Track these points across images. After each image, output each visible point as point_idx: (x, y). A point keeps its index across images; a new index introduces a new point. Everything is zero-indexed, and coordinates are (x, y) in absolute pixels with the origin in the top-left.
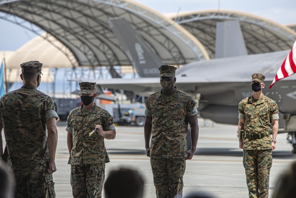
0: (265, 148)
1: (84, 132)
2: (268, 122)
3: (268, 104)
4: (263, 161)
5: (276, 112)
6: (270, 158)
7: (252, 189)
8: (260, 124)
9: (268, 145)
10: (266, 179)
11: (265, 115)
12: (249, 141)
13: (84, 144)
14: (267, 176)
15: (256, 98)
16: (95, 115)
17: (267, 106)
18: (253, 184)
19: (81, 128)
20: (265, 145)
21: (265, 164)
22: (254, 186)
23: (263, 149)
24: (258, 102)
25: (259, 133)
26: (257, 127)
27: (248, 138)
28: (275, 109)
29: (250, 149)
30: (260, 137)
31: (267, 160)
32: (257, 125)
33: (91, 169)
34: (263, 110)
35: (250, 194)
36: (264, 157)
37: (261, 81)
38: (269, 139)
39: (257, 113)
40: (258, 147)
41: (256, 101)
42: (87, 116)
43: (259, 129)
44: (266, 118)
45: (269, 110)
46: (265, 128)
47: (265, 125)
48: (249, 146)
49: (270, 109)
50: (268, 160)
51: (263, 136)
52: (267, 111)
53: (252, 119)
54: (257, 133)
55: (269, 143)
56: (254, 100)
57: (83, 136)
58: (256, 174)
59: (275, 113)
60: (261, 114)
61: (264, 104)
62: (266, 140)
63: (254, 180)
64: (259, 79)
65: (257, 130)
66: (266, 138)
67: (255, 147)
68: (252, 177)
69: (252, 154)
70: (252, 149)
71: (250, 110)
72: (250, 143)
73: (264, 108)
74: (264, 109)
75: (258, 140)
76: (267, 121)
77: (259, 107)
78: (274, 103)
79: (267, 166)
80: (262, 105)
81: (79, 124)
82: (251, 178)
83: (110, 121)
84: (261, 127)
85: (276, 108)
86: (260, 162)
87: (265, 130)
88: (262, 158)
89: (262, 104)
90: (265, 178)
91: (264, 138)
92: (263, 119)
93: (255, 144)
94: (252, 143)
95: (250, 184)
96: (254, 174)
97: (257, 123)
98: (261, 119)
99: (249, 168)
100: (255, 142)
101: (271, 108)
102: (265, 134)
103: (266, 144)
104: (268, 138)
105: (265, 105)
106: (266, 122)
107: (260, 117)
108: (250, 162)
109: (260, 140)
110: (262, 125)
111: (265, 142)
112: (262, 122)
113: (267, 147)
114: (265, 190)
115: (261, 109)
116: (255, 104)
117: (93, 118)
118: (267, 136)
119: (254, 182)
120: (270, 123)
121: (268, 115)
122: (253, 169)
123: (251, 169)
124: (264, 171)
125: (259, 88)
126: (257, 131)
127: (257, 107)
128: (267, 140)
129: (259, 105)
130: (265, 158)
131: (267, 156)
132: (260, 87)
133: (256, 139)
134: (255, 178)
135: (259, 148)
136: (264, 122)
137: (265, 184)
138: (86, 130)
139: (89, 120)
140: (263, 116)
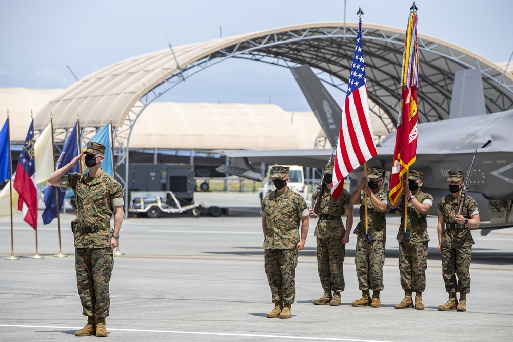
0: (99, 246)
1: (275, 217)
2: (106, 209)
3: (106, 184)
4: (98, 264)
5: (118, 195)
6: (107, 260)
7: (85, 302)
8: (94, 213)
9: (105, 242)
10: (101, 290)
11: (101, 199)
12: (80, 236)
13: (275, 229)
14: (102, 285)
15: (92, 176)
16: (286, 200)
17: (104, 186)
18: (87, 295)
19: (273, 213)
20: (99, 242)
21: (100, 269)
22: (89, 298)
23: (96, 247)
24: (94, 182)
25: (92, 224)
26: (90, 216)
27: (80, 232)
28: (115, 191)
29: (80, 247)
30: (94, 230)
31: (102, 263)
32: (90, 214)
33: (284, 253)
34: (98, 192)
35: (84, 309)
36: (99, 258)
37: (96, 153)
38: (106, 234)
39: (90, 196)
40: (91, 244)
41: (91, 179)
42: (279, 201)
43: (92, 220)
44: (103, 204)
45: (106, 193)
46: (101, 217)
47: (101, 214)
48: (80, 242)
49: (109, 191)
50: (104, 263)
51: (97, 229)
52: (104, 193)
53: (85, 205)
54: (89, 224)
55: (106, 238)
56: (89, 178)
57: (274, 221)
58: (91, 282)
59: (117, 198)
60: (94, 198)
61: (100, 184)
62: (101, 235)
63: (88, 290)
64: (93, 149)
65: (89, 220)
66: (101, 232)
67: (86, 245)
68: (86, 286)
69: (85, 254)
70: (83, 247)
71: (84, 191)
72: (81, 237)
73: (100, 189)
74: (100, 191)
75: (90, 234)
76: (104, 208)
77: (94, 189)
78: (115, 183)
79: (103, 271)
80: (98, 186)
81: (272, 208)
82: (84, 288)
83: (303, 206)
84: (95, 216)
85: (117, 190)
86: (94, 265)
87: (101, 220)
88: (97, 260)
89: (98, 183)
90: (100, 287)
91: (98, 233)
92: (98, 206)
93: (87, 240)
94: (83, 239)
95: (83, 295)
96: (88, 281)
97: (90, 210)
98: (95, 205)
99: (80, 273)
100: (87, 237)
101: (111, 190)
102: (100, 226)
103: (100, 240)
104: (105, 232)
105: (101, 186)
106: (103, 210)
107: (94, 202)
108: (82, 265)
109: (93, 234)
110: (96, 214)
111: (100, 237)
112: (96, 209)
113: (103, 245)
114: (101, 304)
115: (97, 191)
116: (90, 183)
117: (285, 203)
118: (104, 229)
119: (89, 293)
120: (110, 210)
121: (106, 200)
122: (86, 275)
123: (83, 275)
124: (98, 278)
125: (94, 162)
126: (89, 222)
127: (92, 187)
128: (103, 235)
129: (94, 185)
130: (100, 260)
131: (103, 257)
132: (95, 160)
133: (88, 233)
134: (90, 288)
135: (91, 246)
136: (99, 209)
137: (101, 295)
138: (277, 216)
139: (281, 205)
140: (98, 200)
